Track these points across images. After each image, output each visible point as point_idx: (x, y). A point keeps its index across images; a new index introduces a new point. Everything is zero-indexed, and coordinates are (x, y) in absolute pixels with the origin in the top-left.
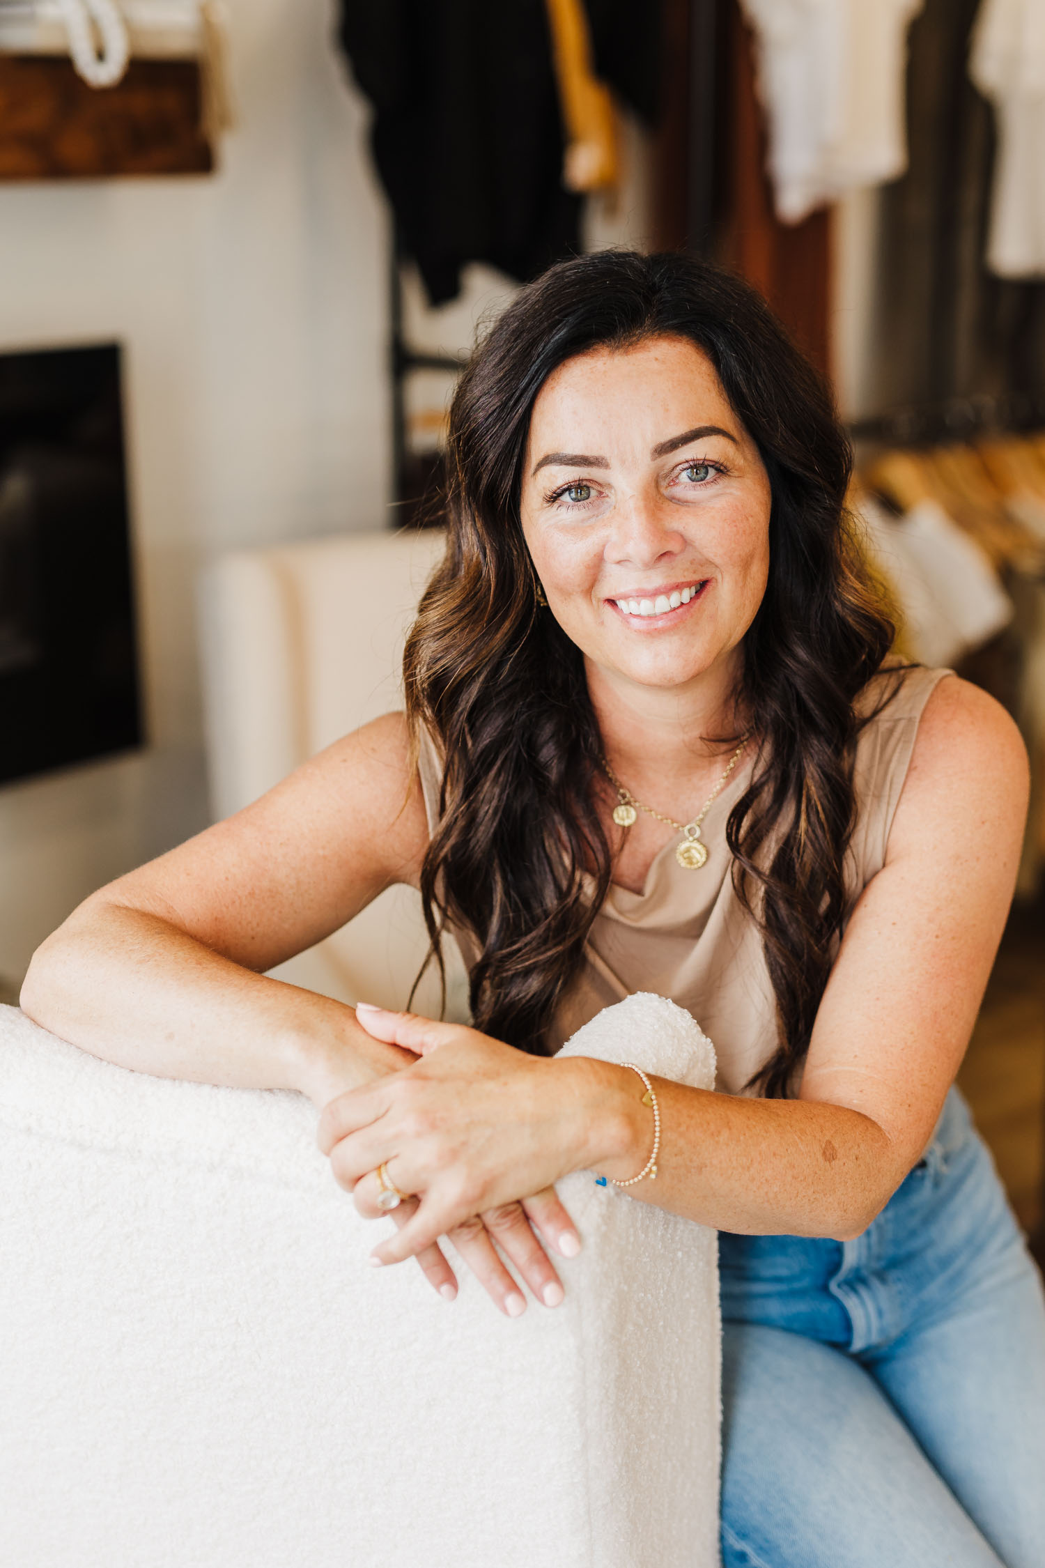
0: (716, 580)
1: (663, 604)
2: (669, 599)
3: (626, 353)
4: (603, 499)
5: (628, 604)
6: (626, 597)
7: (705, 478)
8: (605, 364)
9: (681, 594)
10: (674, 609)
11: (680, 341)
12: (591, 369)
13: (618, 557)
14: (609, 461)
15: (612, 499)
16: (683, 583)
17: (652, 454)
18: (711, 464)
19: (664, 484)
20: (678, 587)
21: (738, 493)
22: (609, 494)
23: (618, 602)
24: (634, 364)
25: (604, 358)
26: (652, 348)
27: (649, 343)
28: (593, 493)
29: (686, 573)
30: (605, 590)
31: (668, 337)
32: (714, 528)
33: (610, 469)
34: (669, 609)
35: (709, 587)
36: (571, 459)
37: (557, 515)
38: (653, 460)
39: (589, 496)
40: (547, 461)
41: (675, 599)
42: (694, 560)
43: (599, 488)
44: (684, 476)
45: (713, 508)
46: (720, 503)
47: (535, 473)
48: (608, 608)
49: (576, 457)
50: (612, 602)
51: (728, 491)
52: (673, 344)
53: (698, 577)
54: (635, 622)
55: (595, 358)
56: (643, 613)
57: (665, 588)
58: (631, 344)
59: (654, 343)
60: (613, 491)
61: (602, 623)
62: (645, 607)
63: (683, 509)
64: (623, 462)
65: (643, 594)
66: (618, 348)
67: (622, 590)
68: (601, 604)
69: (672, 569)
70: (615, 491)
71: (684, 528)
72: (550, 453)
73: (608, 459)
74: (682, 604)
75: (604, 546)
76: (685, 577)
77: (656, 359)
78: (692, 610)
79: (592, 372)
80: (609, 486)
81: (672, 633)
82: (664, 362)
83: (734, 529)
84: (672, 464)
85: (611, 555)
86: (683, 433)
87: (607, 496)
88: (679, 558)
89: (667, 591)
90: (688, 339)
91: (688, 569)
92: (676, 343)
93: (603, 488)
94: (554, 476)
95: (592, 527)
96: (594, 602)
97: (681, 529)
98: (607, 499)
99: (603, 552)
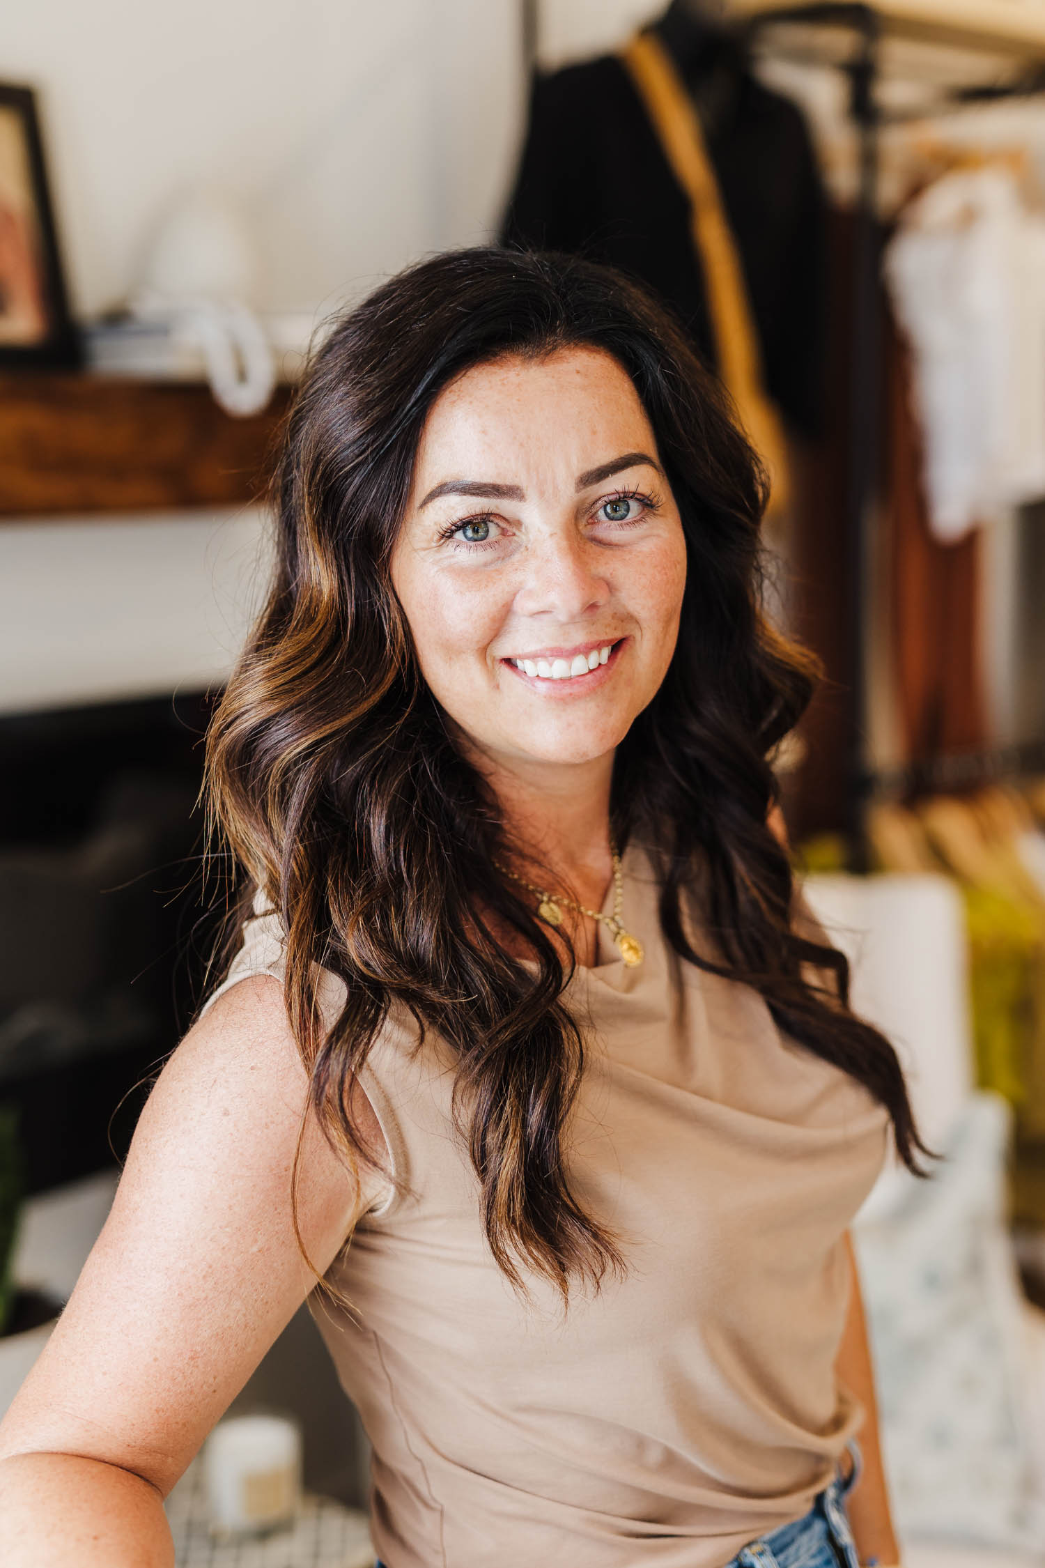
0: (634, 638)
1: (580, 665)
2: (587, 658)
3: (542, 363)
4: (510, 538)
5: (536, 665)
6: (534, 657)
7: (626, 516)
8: (518, 375)
9: (599, 653)
10: (591, 671)
11: (598, 352)
12: (503, 380)
13: (533, 606)
14: (525, 491)
15: (521, 537)
16: (604, 641)
17: (577, 484)
18: (638, 497)
19: (583, 522)
20: (598, 646)
21: (665, 535)
22: (517, 533)
23: (519, 663)
24: (553, 377)
25: (516, 369)
26: (571, 359)
27: (565, 353)
28: (493, 531)
29: (607, 630)
30: (505, 648)
31: (584, 348)
32: (644, 575)
33: (525, 501)
34: (587, 672)
35: (626, 647)
36: (479, 488)
37: (453, 556)
38: (578, 491)
39: (487, 535)
40: (441, 490)
41: (594, 659)
42: (615, 614)
43: (503, 524)
44: (601, 513)
45: (640, 552)
46: (647, 547)
47: (424, 504)
48: (505, 670)
49: (485, 485)
50: (509, 662)
51: (655, 532)
52: (593, 355)
53: (618, 635)
54: (542, 687)
55: (505, 369)
56: (556, 676)
57: (586, 647)
58: (547, 354)
59: (572, 352)
60: (523, 529)
61: (498, 687)
62: (559, 668)
63: (608, 552)
64: (542, 494)
65: (558, 653)
66: (531, 357)
67: (532, 647)
68: (497, 665)
69: (594, 624)
70: (526, 528)
71: (611, 574)
72: (448, 480)
73: (525, 488)
74: (600, 664)
75: (515, 595)
76: (606, 634)
77: (578, 372)
78: (610, 672)
79: (503, 384)
80: (518, 523)
81: (588, 699)
82: (586, 376)
83: (665, 577)
84: (596, 497)
85: (524, 605)
86: (613, 460)
87: (514, 534)
88: (601, 610)
89: (586, 650)
90: (605, 351)
91: (609, 625)
92: (594, 354)
93: (510, 525)
94: (453, 508)
95: (499, 572)
96: (489, 662)
97: (608, 575)
98: (515, 538)
99: (513, 601)
